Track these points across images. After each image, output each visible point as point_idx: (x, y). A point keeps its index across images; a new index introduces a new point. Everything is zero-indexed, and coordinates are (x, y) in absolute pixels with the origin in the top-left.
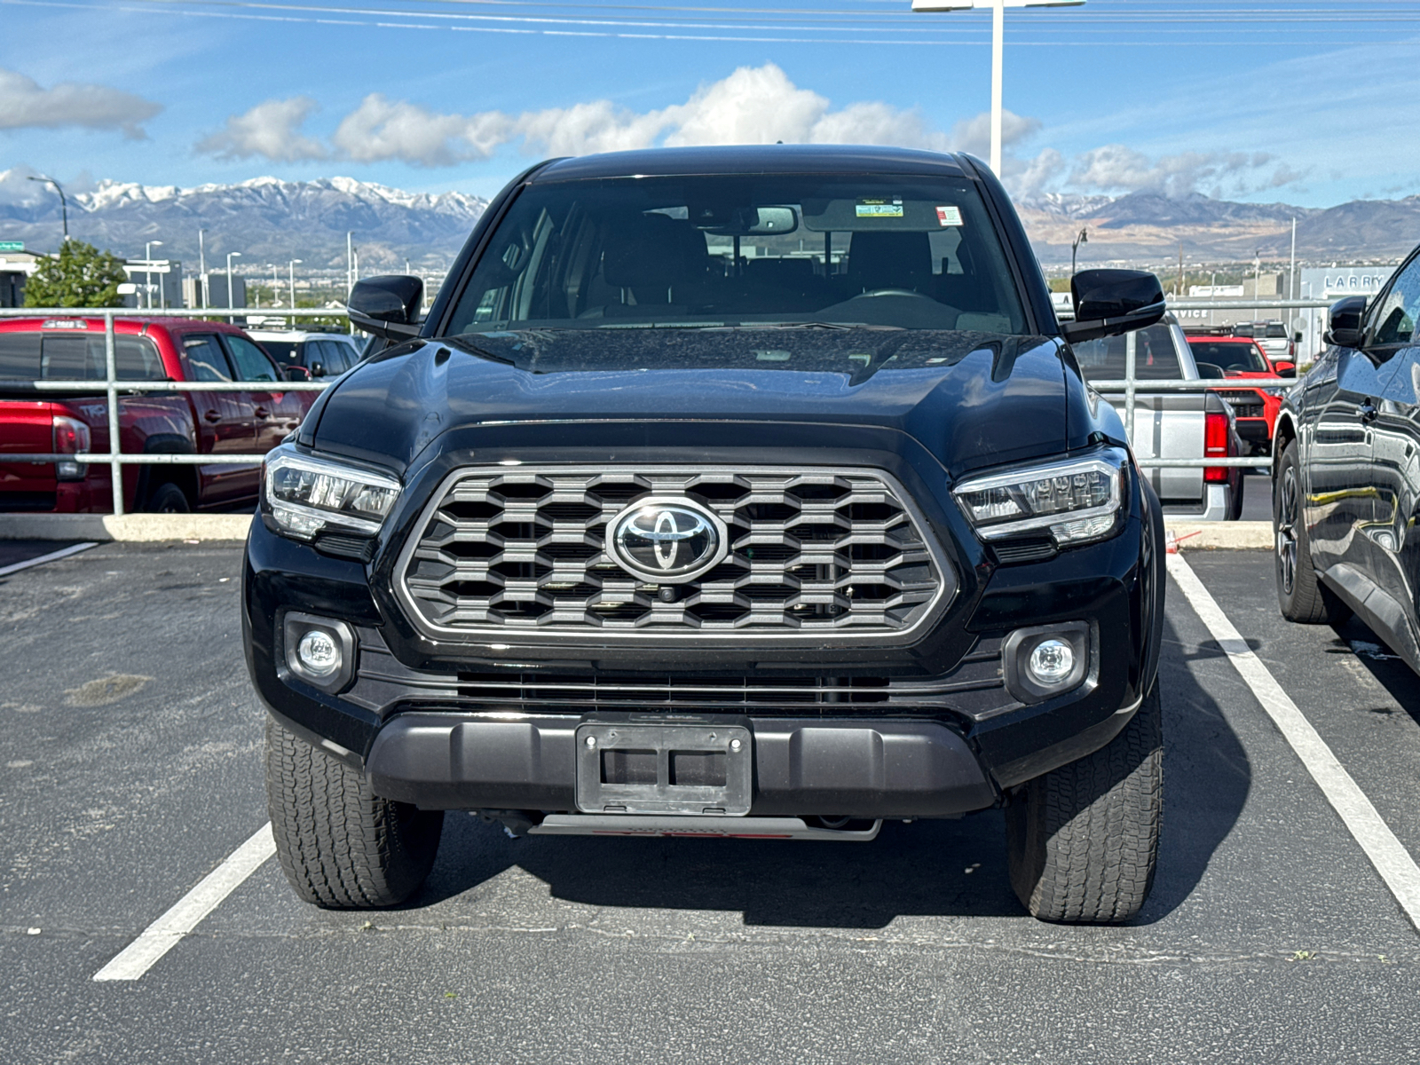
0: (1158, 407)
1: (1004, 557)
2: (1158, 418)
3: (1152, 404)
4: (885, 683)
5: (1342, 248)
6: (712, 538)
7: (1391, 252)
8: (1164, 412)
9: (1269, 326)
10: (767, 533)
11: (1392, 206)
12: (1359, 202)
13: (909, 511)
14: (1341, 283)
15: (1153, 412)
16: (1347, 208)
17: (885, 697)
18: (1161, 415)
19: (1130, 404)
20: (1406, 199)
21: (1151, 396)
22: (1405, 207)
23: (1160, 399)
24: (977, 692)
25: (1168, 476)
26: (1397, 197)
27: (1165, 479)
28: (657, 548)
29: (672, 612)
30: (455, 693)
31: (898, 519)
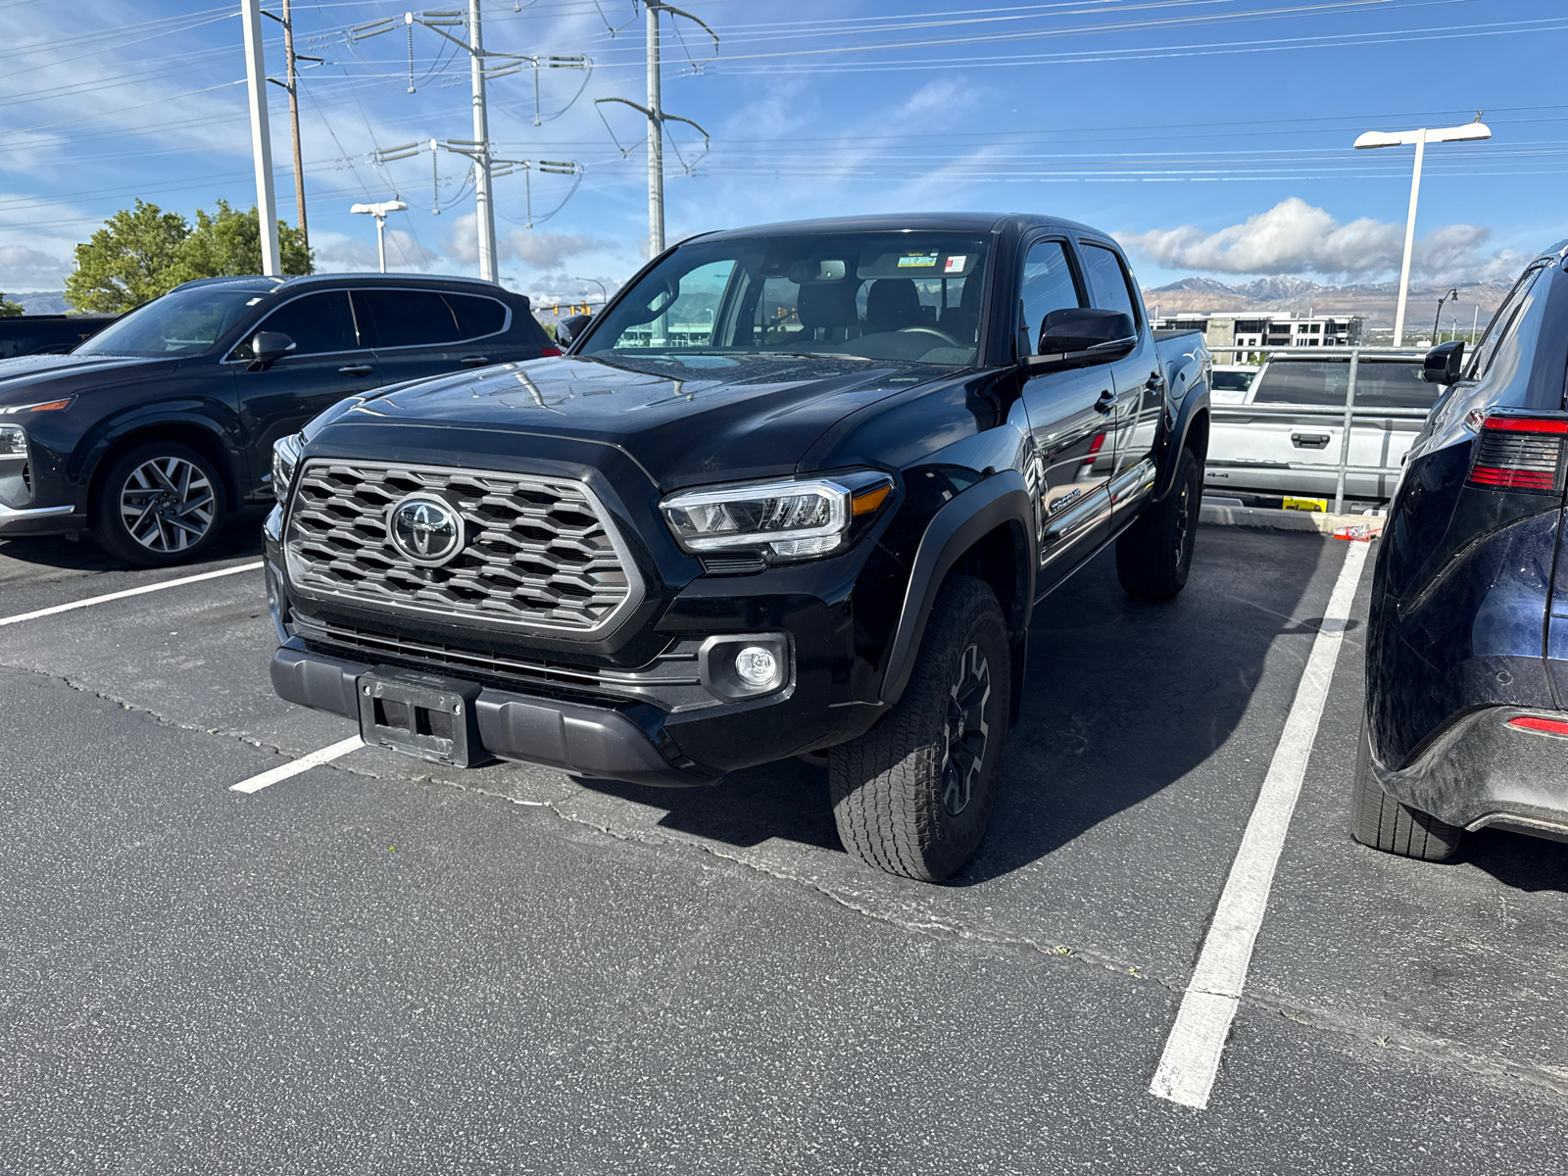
0: (1389, 428)
1: (714, 568)
2: (1387, 436)
3: (1384, 425)
4: (595, 671)
6: (453, 530)
8: (1393, 432)
10: (496, 531)
13: (605, 522)
15: (1384, 432)
17: (597, 683)
18: (1390, 434)
19: (1347, 423)
21: (1384, 419)
23: (1391, 422)
24: (676, 688)
25: (1391, 481)
27: (1389, 483)
28: (415, 535)
29: (433, 590)
30: (325, 635)
31: (594, 528)
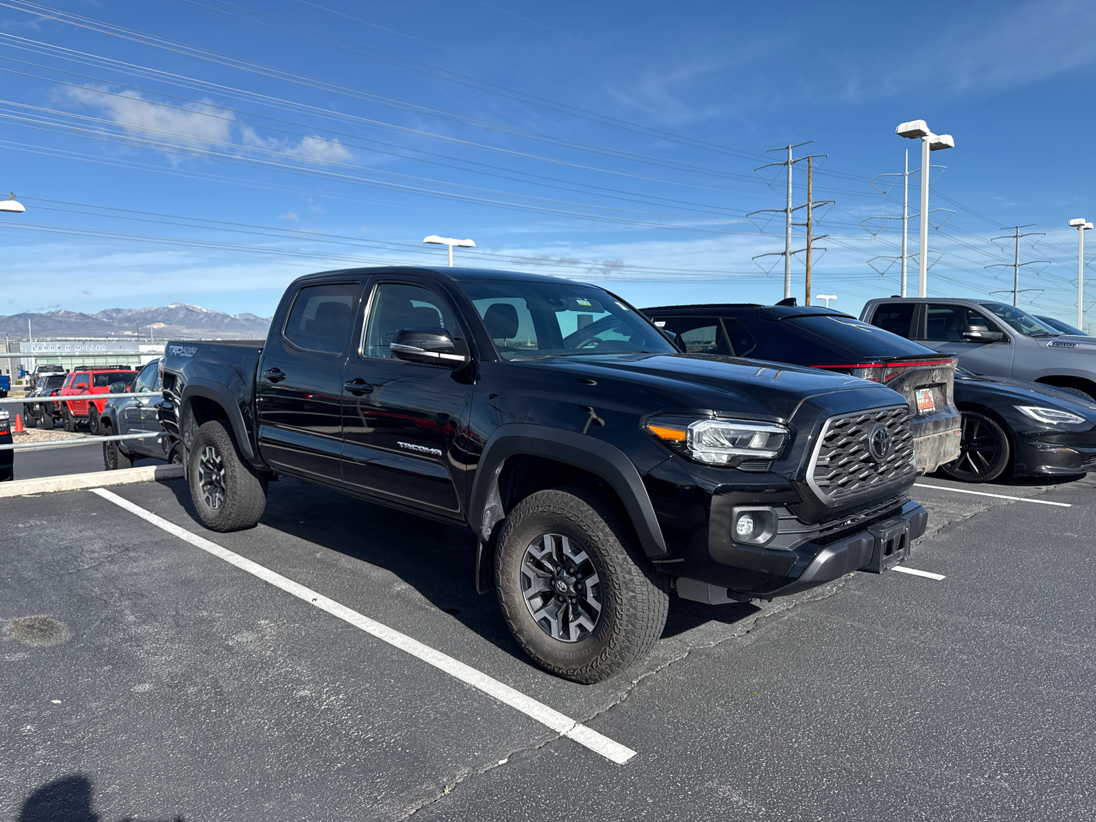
5: (19, 334)
7: (43, 336)
9: (55, 367)
11: (41, 316)
12: (24, 313)
14: (40, 348)
16: (19, 316)
20: (48, 313)
22: (47, 316)
26: (43, 312)
